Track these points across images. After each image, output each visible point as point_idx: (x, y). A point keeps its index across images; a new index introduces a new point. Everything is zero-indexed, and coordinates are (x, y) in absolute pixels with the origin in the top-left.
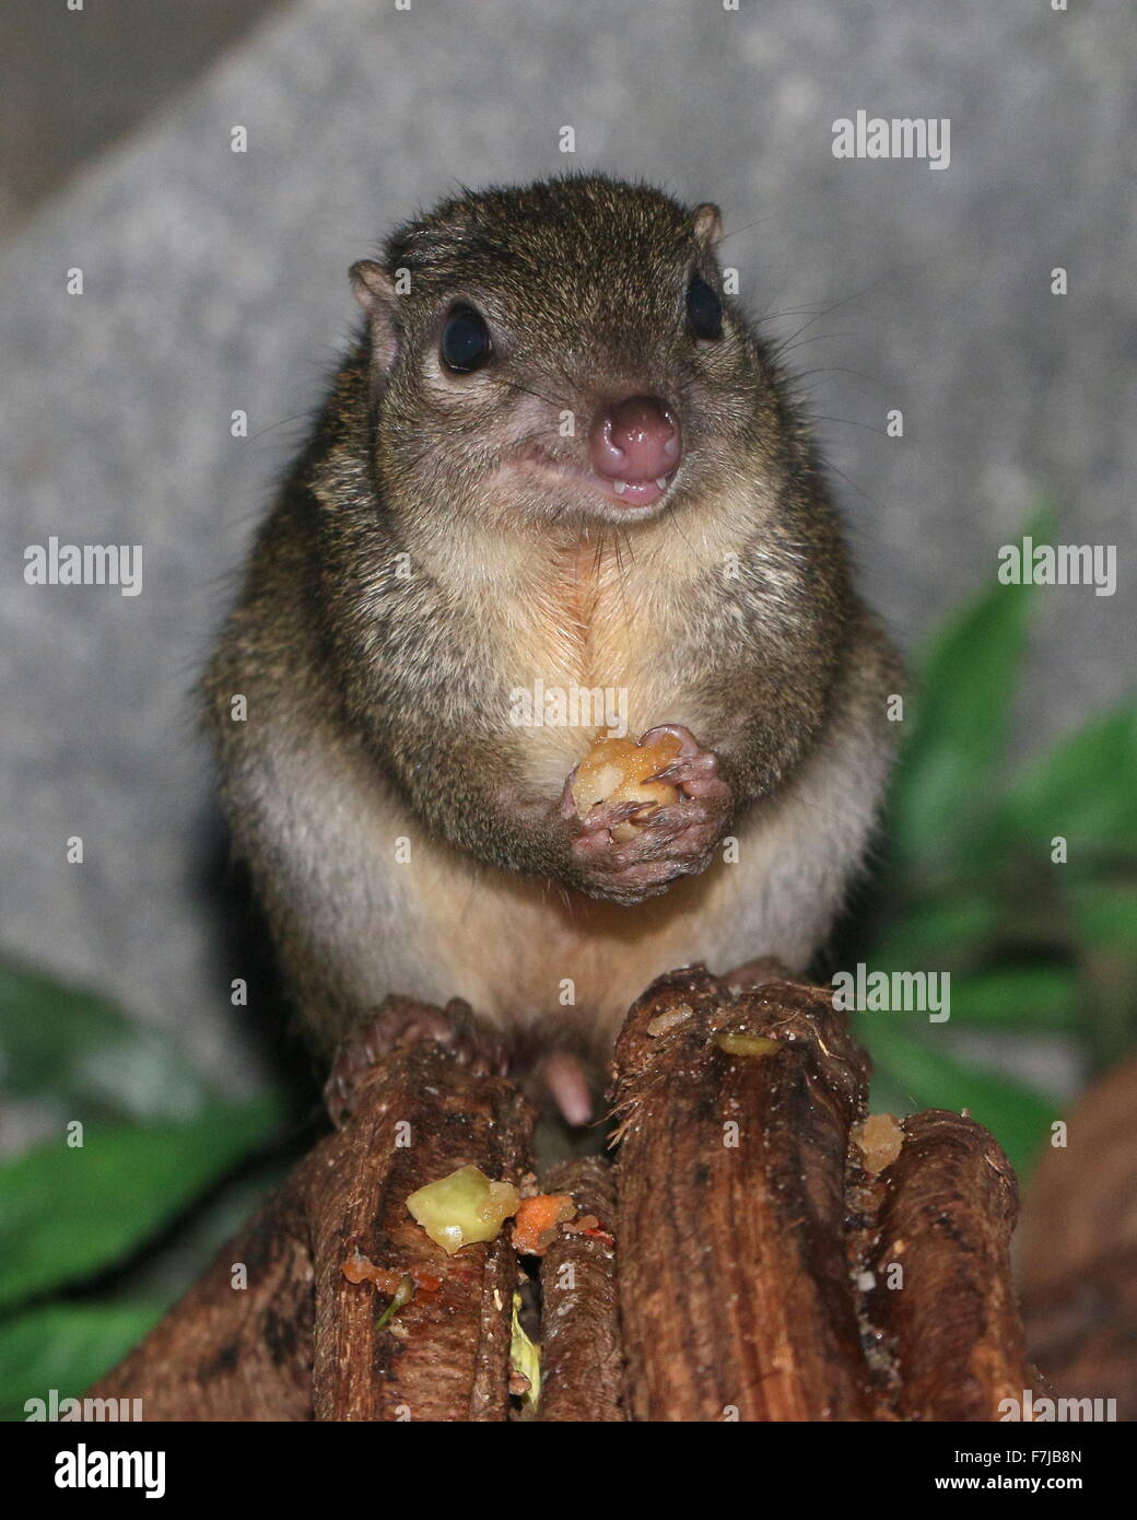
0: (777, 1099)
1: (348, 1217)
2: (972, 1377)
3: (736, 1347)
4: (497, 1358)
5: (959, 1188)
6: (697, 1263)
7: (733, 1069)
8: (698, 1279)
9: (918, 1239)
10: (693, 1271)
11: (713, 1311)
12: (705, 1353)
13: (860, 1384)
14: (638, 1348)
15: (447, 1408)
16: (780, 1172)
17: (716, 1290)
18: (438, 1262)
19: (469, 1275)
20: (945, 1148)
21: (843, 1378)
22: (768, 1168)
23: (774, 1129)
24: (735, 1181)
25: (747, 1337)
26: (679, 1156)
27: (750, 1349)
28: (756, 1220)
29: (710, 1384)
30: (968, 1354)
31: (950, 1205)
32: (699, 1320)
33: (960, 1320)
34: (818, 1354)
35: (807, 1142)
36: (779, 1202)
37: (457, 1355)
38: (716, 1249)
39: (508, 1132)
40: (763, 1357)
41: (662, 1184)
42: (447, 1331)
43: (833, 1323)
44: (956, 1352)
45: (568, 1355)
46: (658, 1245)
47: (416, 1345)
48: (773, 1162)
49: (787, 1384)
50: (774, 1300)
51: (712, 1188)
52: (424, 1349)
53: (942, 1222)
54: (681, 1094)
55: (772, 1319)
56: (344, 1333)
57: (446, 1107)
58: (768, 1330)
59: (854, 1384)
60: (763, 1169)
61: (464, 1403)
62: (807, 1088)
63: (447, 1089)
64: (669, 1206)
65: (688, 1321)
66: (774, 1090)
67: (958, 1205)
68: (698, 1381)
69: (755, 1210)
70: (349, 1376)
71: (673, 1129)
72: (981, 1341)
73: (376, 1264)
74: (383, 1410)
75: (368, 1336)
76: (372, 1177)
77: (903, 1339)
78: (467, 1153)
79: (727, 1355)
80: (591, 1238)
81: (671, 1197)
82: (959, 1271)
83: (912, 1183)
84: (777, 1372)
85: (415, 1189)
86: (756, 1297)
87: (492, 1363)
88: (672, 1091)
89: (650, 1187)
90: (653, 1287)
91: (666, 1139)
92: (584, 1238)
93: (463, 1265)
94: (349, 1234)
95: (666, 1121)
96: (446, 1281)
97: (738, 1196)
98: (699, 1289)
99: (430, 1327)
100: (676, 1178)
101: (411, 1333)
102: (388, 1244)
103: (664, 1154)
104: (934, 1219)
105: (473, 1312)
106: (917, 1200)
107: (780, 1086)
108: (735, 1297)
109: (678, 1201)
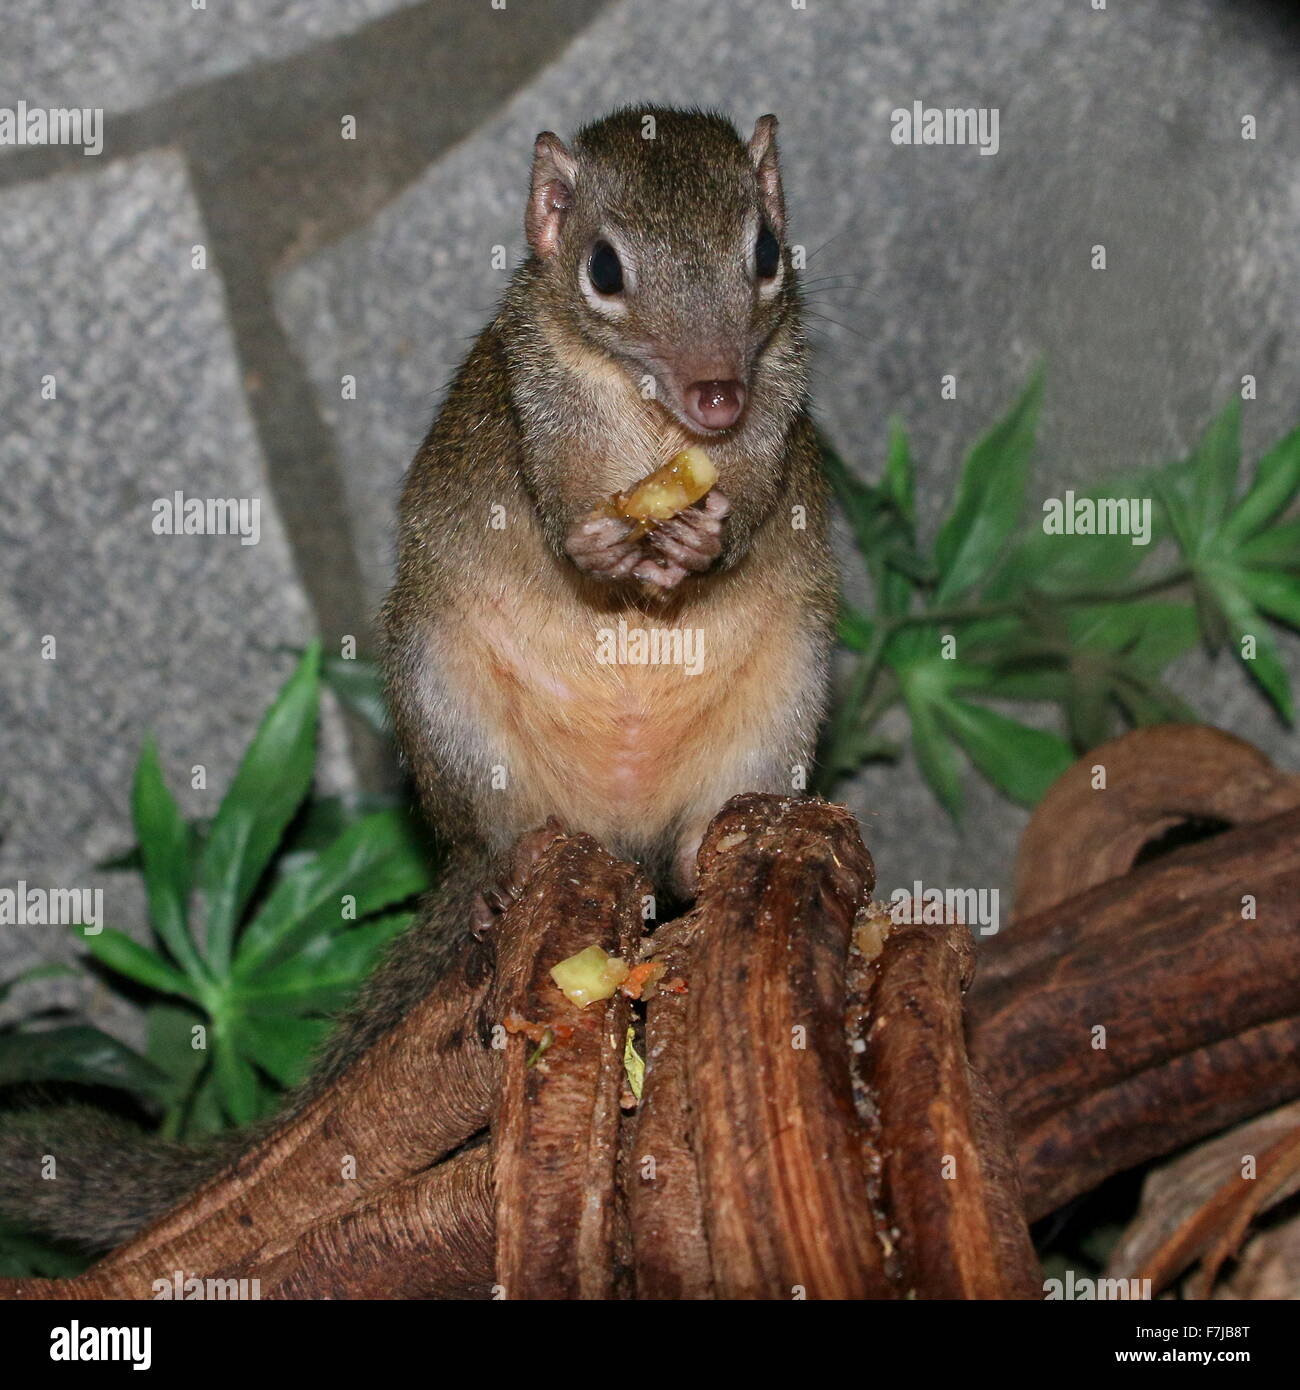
0: (799, 909)
1: (512, 980)
2: (929, 1126)
3: (763, 1108)
4: (612, 1084)
5: (926, 977)
6: (737, 1041)
7: (769, 888)
8: (737, 1054)
9: (895, 1015)
10: (734, 1048)
11: (747, 1079)
12: (741, 1110)
13: (850, 1131)
14: (697, 1101)
15: (576, 1124)
16: (798, 970)
17: (750, 1064)
18: (572, 1015)
19: (594, 1024)
20: (917, 942)
21: (839, 1128)
22: (789, 967)
23: (795, 935)
24: (765, 978)
25: (770, 1100)
26: (728, 958)
27: (772, 1108)
28: (778, 1010)
29: (744, 1134)
30: (926, 1108)
31: (917, 990)
32: (737, 1086)
33: (921, 1082)
34: (821, 1112)
35: (819, 943)
36: (796, 994)
37: (583, 1084)
38: (750, 1032)
39: (628, 910)
40: (781, 1115)
41: (715, 979)
42: (577, 1067)
43: (831, 1086)
44: (919, 1105)
45: (657, 1088)
46: (711, 1028)
47: (555, 1078)
48: (793, 962)
49: (797, 1136)
50: (790, 1072)
51: (749, 984)
52: (561, 1080)
53: (912, 1004)
54: (732, 907)
55: (788, 1086)
56: (506, 1069)
57: (583, 894)
58: (785, 1094)
59: (846, 1132)
60: (785, 969)
61: (587, 1121)
62: (821, 899)
63: (586, 878)
64: (719, 997)
65: (729, 1086)
66: (797, 904)
67: (924, 990)
68: (735, 1131)
69: (779, 1002)
70: (508, 1100)
71: (724, 936)
72: (937, 1098)
73: (528, 1019)
74: (530, 1127)
75: (522, 1072)
76: (530, 950)
77: (882, 1093)
78: (596, 930)
79: (756, 1113)
80: (679, 995)
81: (721, 989)
82: (922, 1043)
83: (893, 971)
84: (790, 1127)
85: (559, 961)
86: (778, 1069)
87: (609, 1088)
88: (726, 905)
89: (708, 981)
90: (706, 1059)
91: (719, 943)
92: (674, 994)
93: (590, 1016)
94: (512, 993)
95: (721, 928)
96: (577, 1029)
97: (767, 989)
98: (738, 1062)
99: (565, 1064)
100: (725, 975)
101: (551, 1068)
102: (538, 1003)
103: (719, 956)
104: (906, 1002)
105: (594, 1051)
106: (896, 984)
107: (801, 901)
108: (762, 1069)
109: (725, 993)
